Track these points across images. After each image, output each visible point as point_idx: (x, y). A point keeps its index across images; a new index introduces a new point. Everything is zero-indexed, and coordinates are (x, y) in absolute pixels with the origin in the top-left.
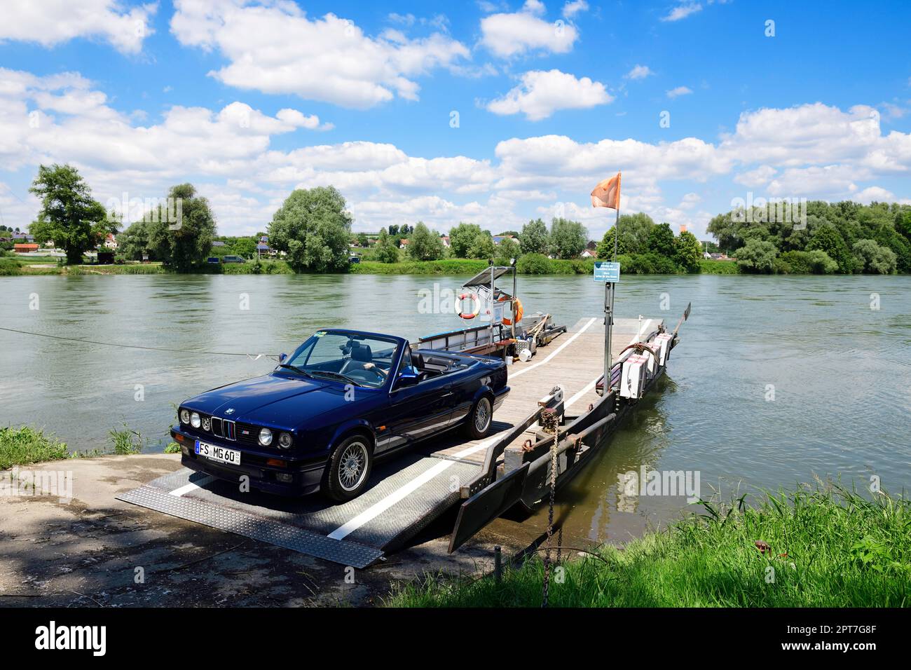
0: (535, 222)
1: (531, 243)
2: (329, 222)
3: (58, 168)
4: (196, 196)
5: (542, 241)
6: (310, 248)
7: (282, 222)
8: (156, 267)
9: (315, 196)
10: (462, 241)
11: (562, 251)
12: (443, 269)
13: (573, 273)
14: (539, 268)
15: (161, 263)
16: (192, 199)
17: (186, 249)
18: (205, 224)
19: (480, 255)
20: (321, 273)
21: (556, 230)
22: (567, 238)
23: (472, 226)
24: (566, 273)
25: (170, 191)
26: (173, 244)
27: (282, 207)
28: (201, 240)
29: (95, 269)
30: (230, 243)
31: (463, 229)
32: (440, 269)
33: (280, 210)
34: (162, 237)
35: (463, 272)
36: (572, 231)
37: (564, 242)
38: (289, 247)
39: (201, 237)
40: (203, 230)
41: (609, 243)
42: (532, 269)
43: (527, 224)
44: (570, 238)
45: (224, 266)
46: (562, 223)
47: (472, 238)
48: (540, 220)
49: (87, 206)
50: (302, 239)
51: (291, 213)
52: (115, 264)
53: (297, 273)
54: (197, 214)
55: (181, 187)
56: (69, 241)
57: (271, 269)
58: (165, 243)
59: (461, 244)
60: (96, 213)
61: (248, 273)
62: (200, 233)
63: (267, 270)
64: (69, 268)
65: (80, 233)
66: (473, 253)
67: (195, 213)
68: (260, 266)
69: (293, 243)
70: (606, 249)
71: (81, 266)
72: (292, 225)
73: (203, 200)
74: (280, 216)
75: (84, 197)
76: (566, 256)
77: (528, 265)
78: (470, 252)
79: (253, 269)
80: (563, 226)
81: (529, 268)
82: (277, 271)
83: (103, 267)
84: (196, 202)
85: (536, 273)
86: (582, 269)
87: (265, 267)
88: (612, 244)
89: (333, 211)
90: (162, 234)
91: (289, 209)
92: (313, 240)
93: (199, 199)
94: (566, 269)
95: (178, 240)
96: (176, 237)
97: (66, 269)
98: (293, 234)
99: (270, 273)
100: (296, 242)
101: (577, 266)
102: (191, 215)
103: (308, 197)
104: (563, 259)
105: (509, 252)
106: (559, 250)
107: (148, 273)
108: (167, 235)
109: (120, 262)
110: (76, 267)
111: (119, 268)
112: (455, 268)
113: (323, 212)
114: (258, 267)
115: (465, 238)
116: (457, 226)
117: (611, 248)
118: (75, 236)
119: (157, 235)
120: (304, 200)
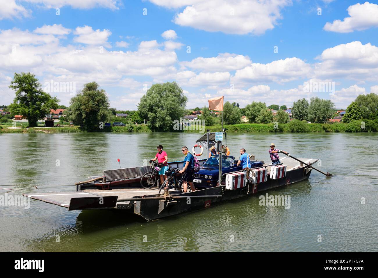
0: (301, 100)
1: (299, 113)
2: (172, 102)
3: (24, 74)
4: (99, 89)
5: (306, 112)
6: (159, 117)
7: (145, 103)
8: (75, 128)
9: (165, 87)
10: (253, 112)
11: (317, 118)
12: (239, 129)
13: (324, 132)
14: (300, 129)
15: (79, 126)
16: (96, 91)
17: (92, 119)
18: (103, 105)
19: (263, 121)
20: (166, 131)
21: (313, 105)
22: (320, 110)
23: (260, 103)
24: (319, 132)
25: (85, 86)
26: (84, 116)
27: (146, 94)
28: (100, 113)
29: (43, 130)
30: (131, 115)
31: (254, 105)
32: (237, 130)
33: (144, 96)
34: (79, 112)
35: (251, 131)
36: (324, 105)
37: (318, 112)
38: (148, 117)
39: (100, 111)
40: (101, 108)
41: (350, 113)
42: (295, 129)
43: (296, 102)
44: (322, 110)
45: (113, 127)
46: (317, 101)
47: (259, 111)
48: (304, 99)
49: (40, 95)
50: (156, 112)
51: (150, 98)
52: (54, 126)
53: (153, 132)
54: (98, 99)
55: (90, 84)
56: (29, 114)
57: (138, 130)
58: (80, 115)
59: (252, 115)
60: (45, 99)
61: (126, 132)
62: (99, 109)
63: (136, 130)
64: (27, 129)
65: (35, 109)
66: (260, 120)
67: (97, 98)
68: (133, 128)
69: (150, 114)
70: (348, 116)
71: (35, 128)
72: (150, 105)
73: (103, 91)
74: (144, 100)
75: (38, 89)
76: (320, 121)
77: (293, 127)
78: (258, 119)
79: (129, 130)
80: (318, 102)
81: (293, 129)
82: (142, 131)
83: (47, 128)
84: (98, 93)
85: (297, 132)
86: (329, 130)
87: (135, 128)
88: (352, 113)
89: (175, 96)
90: (79, 110)
91: (149, 95)
92: (161, 113)
93: (100, 91)
94: (318, 129)
95: (87, 113)
96: (86, 112)
97: (26, 130)
98: (151, 109)
99: (138, 132)
100: (152, 114)
101: (326, 127)
102: (95, 99)
103: (161, 88)
104: (318, 123)
105: (282, 119)
106: (315, 118)
107: (71, 132)
108: (81, 110)
109: (57, 126)
110: (32, 128)
111: (55, 129)
112: (247, 129)
113: (169, 96)
114: (131, 128)
115: (255, 111)
116: (250, 104)
117: (351, 115)
118: (33, 111)
119: (76, 111)
120: (159, 90)
